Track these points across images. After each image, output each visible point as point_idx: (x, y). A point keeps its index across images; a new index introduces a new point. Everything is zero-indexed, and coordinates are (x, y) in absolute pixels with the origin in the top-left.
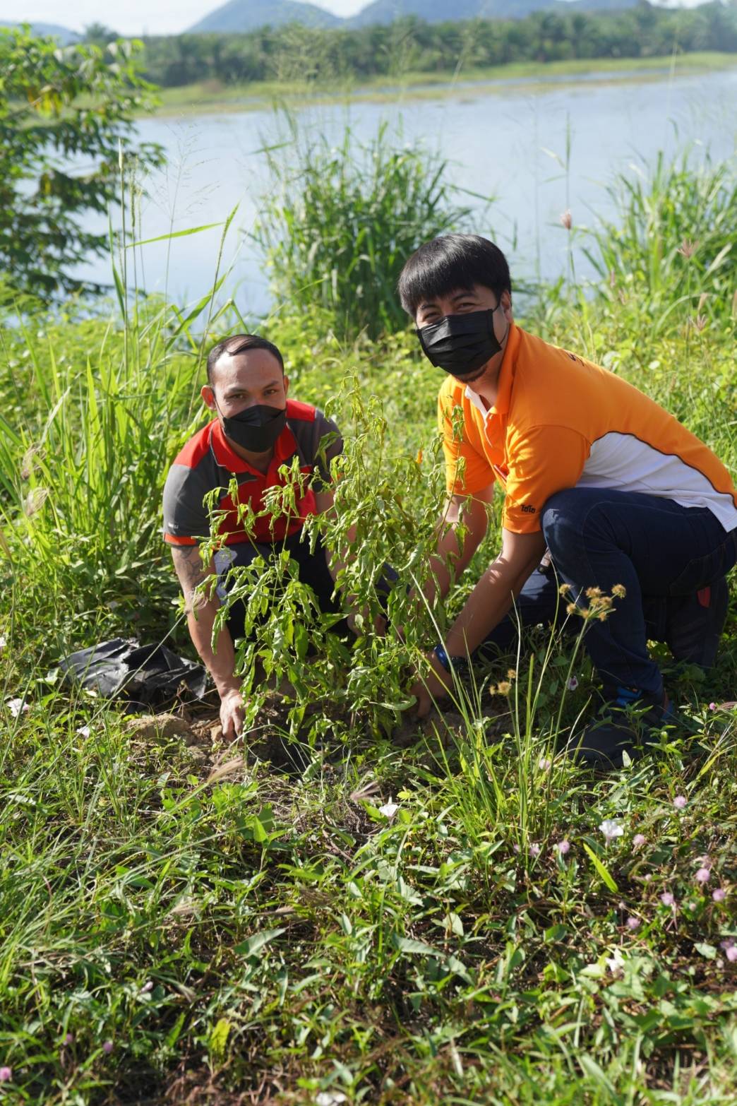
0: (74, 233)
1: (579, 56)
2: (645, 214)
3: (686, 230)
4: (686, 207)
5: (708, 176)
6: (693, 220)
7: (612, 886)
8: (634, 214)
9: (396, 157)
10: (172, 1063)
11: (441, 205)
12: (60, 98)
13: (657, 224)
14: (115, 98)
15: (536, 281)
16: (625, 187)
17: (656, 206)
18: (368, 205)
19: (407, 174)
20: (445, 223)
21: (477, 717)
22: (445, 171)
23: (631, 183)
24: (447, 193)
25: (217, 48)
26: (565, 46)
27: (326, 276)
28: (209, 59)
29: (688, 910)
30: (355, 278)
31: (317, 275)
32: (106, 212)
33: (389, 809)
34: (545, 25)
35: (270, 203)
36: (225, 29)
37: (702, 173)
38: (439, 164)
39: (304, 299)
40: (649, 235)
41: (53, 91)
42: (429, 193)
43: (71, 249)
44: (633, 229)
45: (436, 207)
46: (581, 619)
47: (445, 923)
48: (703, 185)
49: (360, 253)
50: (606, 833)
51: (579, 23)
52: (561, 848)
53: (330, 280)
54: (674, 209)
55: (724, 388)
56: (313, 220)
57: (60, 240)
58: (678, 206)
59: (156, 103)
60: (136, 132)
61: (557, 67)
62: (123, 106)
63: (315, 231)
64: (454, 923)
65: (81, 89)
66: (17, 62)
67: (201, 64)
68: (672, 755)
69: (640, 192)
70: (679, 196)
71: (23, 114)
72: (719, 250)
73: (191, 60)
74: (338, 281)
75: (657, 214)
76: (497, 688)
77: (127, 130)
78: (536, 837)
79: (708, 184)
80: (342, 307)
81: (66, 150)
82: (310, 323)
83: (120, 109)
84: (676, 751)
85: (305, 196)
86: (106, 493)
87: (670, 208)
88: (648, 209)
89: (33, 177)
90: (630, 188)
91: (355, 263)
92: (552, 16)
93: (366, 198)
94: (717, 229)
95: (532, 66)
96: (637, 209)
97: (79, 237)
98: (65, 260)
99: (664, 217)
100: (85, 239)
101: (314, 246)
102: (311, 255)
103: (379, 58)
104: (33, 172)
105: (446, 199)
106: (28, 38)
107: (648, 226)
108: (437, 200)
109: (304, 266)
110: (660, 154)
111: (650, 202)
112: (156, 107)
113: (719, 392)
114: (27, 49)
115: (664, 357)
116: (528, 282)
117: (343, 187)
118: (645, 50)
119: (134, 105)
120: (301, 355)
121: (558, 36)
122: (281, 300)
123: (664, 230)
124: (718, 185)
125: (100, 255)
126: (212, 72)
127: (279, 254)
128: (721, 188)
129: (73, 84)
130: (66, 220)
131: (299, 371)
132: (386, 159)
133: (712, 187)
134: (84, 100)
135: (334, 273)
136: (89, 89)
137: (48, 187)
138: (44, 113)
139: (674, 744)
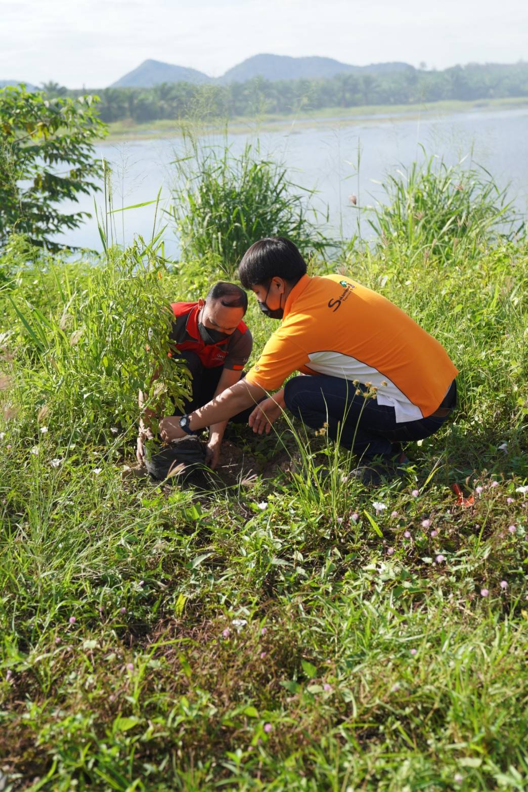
0: (54, 214)
1: (368, 103)
2: (405, 199)
3: (430, 208)
4: (429, 195)
5: (444, 176)
6: (434, 203)
7: (380, 534)
8: (399, 199)
9: (256, 166)
10: (155, 621)
11: (283, 193)
12: (48, 130)
13: (413, 205)
14: (82, 130)
15: (340, 240)
16: (393, 182)
17: (412, 195)
18: (239, 195)
19: (263, 176)
20: (285, 205)
21: (309, 454)
22: (286, 175)
23: (397, 181)
24: (286, 187)
25: (131, 98)
26: (359, 96)
27: (214, 236)
28: (126, 105)
29: (418, 542)
30: (231, 238)
31: (208, 234)
32: (76, 200)
33: (263, 506)
34: (345, 82)
35: (180, 193)
36: (135, 86)
37: (440, 175)
38: (282, 171)
39: (201, 250)
40: (408, 213)
41: (44, 126)
42: (276, 187)
43: (53, 223)
44: (399, 208)
45: (280, 196)
46: (363, 398)
47: (294, 556)
48: (440, 182)
49: (235, 222)
50: (376, 507)
51: (368, 81)
52: (354, 517)
53: (217, 238)
54: (423, 196)
55: (447, 294)
56: (206, 203)
57: (46, 218)
58: (425, 194)
59: (106, 133)
60: (94, 151)
61: (354, 110)
62: (85, 135)
63: (207, 210)
64: (298, 556)
65: (61, 124)
66: (22, 108)
67: (120, 108)
68: (412, 473)
69: (402, 185)
70: (425, 188)
71: (25, 140)
72: (448, 219)
73: (114, 105)
74: (222, 239)
75: (413, 199)
76: (319, 432)
77: (88, 150)
78: (340, 514)
79: (443, 181)
80: (224, 253)
81: (51, 162)
82: (207, 262)
83: (84, 137)
84: (413, 471)
85: (201, 189)
86: (97, 352)
87: (420, 195)
88: (407, 196)
89: (30, 179)
90: (397, 185)
91: (232, 227)
92: (351, 76)
93: (238, 190)
94: (449, 208)
95: (337, 109)
96: (400, 196)
97: (57, 216)
98: (48, 231)
99: (417, 201)
100: (60, 218)
101: (207, 218)
102: (205, 223)
103: (238, 104)
104: (29, 176)
105: (286, 191)
106: (27, 93)
107: (407, 206)
108: (281, 191)
109: (201, 230)
110: (415, 165)
111: (408, 193)
112: (105, 136)
113: (444, 296)
114: (27, 100)
115: (414, 278)
116: (335, 240)
117: (224, 184)
118: (411, 100)
119: (93, 135)
120: (202, 281)
121: (354, 90)
122: (186, 251)
123: (416, 208)
124: (449, 182)
125: (69, 227)
126: (128, 114)
127: (186, 223)
128: (451, 183)
129: (56, 122)
130: (48, 206)
131: (201, 290)
132: (250, 167)
133: (446, 183)
134: (62, 132)
135: (219, 234)
136: (66, 124)
137: (40, 184)
138: (37, 139)
139: (412, 467)
